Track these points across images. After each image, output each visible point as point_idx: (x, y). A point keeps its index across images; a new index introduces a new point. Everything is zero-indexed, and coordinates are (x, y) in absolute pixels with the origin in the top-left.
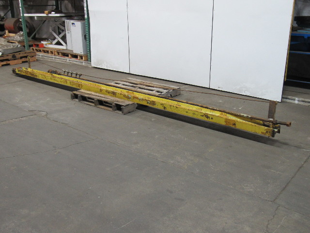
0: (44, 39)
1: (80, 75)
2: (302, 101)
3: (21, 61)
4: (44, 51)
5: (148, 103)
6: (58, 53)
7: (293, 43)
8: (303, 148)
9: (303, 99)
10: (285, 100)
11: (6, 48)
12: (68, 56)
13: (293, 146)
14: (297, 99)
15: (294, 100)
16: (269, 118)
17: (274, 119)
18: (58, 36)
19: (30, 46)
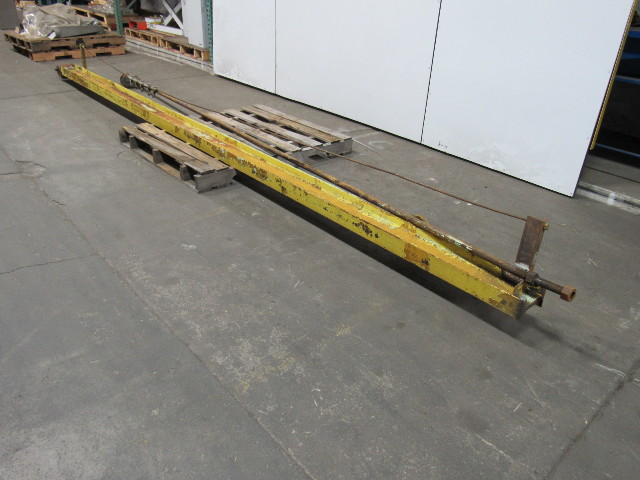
0: (150, 14)
1: (156, 91)
2: (625, 202)
3: (94, 51)
4: (146, 38)
5: (253, 172)
6: (164, 41)
7: (629, 56)
8: (599, 360)
9: (628, 198)
10: (583, 193)
11: (66, 24)
12: (178, 49)
13: (570, 346)
14: (613, 194)
15: (607, 196)
16: (519, 260)
17: (531, 267)
18: (173, 8)
19: (126, 25)
